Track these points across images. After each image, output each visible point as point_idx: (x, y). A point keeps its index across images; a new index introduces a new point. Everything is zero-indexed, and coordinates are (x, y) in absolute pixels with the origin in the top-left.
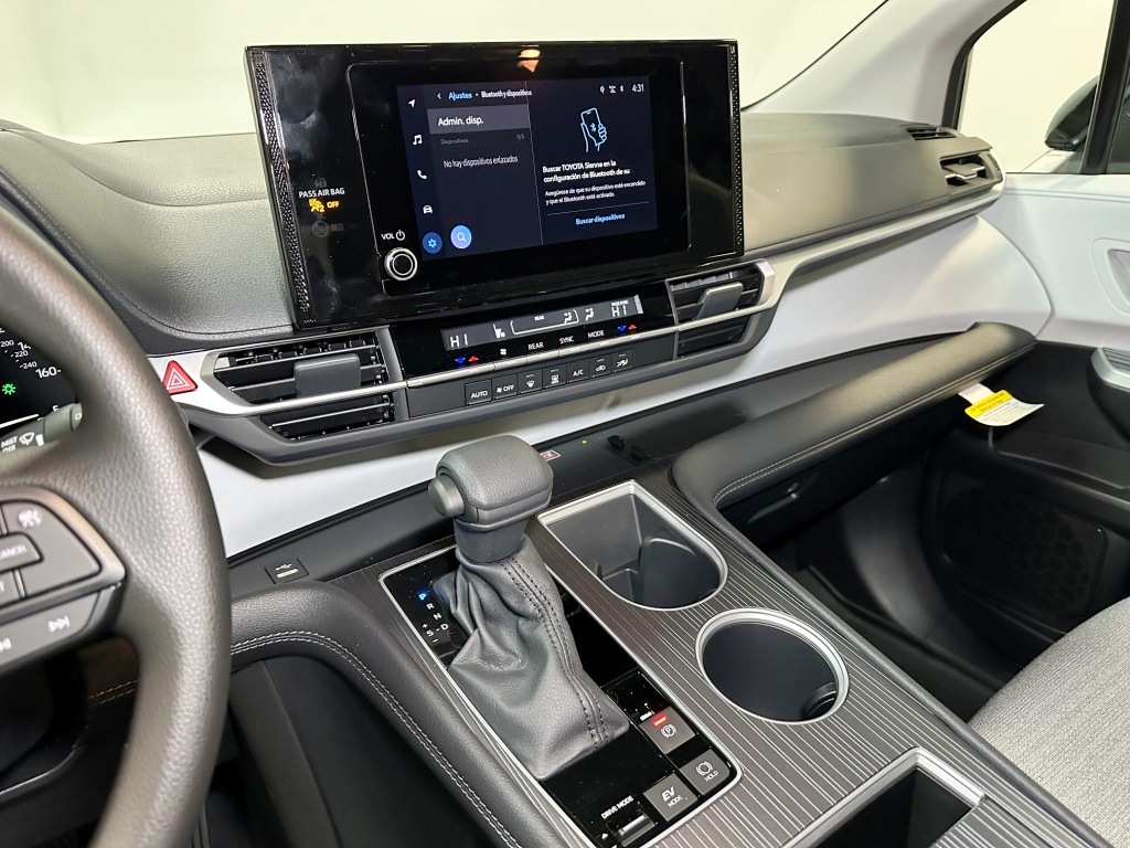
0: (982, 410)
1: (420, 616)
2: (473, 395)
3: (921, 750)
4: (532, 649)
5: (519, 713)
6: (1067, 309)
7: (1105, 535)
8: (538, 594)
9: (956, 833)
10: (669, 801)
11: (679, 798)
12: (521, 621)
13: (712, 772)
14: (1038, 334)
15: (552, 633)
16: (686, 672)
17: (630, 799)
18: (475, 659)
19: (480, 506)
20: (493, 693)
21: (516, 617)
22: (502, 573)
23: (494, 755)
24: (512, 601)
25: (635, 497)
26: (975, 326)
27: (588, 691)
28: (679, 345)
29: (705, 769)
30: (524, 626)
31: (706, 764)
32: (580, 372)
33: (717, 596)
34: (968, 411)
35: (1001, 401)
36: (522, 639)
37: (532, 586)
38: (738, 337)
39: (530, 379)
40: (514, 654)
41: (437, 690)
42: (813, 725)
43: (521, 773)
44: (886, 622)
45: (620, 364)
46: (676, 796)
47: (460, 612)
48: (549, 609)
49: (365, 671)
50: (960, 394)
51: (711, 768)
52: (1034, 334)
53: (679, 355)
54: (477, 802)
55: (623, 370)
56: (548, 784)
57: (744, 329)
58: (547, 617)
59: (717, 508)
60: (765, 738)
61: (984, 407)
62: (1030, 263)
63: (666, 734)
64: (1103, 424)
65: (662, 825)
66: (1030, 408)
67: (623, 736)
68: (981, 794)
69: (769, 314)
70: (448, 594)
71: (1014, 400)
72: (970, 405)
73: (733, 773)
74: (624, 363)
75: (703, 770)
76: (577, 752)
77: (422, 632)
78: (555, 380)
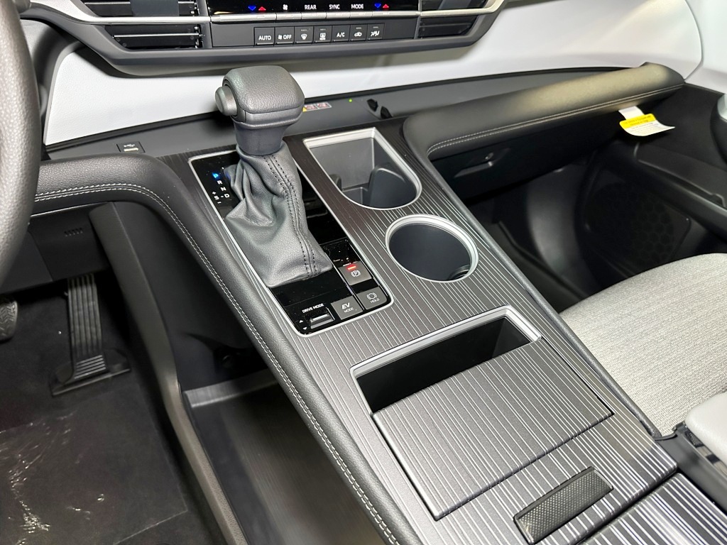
0: (632, 125)
1: (211, 186)
2: (260, 38)
3: (510, 307)
4: (278, 214)
5: (263, 249)
6: (712, 62)
7: (690, 222)
8: (287, 181)
9: (516, 353)
10: (345, 310)
11: (352, 309)
12: (275, 197)
13: (376, 299)
14: (687, 78)
15: (291, 205)
16: (377, 245)
17: (322, 305)
18: (242, 216)
19: (247, 110)
20: (249, 236)
21: (272, 195)
22: (265, 164)
23: (244, 270)
24: (269, 184)
25: (375, 140)
26: (645, 64)
27: (308, 243)
28: (420, 30)
29: (372, 296)
30: (276, 200)
31: (374, 294)
32: (343, 34)
33: (410, 206)
34: (622, 123)
35: (647, 121)
36: (274, 209)
37: (283, 175)
38: (465, 32)
39: (304, 33)
40: (268, 218)
41: (214, 229)
42: (446, 284)
43: (258, 282)
44: (538, 261)
45: (373, 34)
46: (350, 307)
47: (236, 186)
48: (292, 191)
49: (172, 214)
50: (620, 111)
51: (376, 296)
52: (684, 78)
53: (419, 37)
54: (229, 295)
55: (375, 39)
56: (274, 290)
57: (471, 26)
58: (290, 196)
59: (429, 157)
60: (415, 286)
61: (633, 122)
62: (697, 23)
63: (353, 274)
64: (712, 148)
65: (338, 321)
66: (663, 128)
67: (326, 272)
68: (539, 335)
69: (492, 17)
70: (231, 175)
71: (657, 122)
72: (623, 119)
73: (389, 300)
74: (376, 33)
75: (372, 297)
76: (296, 276)
77: (212, 197)
78: (323, 37)
